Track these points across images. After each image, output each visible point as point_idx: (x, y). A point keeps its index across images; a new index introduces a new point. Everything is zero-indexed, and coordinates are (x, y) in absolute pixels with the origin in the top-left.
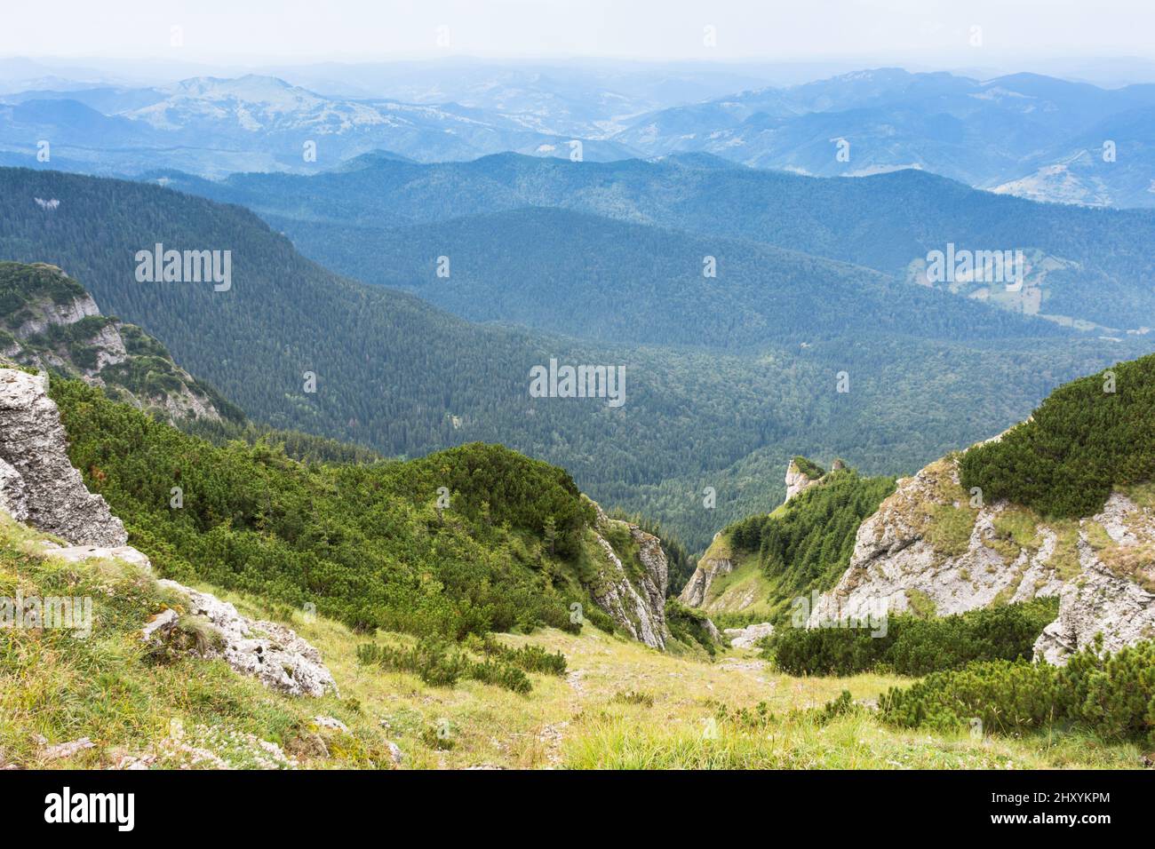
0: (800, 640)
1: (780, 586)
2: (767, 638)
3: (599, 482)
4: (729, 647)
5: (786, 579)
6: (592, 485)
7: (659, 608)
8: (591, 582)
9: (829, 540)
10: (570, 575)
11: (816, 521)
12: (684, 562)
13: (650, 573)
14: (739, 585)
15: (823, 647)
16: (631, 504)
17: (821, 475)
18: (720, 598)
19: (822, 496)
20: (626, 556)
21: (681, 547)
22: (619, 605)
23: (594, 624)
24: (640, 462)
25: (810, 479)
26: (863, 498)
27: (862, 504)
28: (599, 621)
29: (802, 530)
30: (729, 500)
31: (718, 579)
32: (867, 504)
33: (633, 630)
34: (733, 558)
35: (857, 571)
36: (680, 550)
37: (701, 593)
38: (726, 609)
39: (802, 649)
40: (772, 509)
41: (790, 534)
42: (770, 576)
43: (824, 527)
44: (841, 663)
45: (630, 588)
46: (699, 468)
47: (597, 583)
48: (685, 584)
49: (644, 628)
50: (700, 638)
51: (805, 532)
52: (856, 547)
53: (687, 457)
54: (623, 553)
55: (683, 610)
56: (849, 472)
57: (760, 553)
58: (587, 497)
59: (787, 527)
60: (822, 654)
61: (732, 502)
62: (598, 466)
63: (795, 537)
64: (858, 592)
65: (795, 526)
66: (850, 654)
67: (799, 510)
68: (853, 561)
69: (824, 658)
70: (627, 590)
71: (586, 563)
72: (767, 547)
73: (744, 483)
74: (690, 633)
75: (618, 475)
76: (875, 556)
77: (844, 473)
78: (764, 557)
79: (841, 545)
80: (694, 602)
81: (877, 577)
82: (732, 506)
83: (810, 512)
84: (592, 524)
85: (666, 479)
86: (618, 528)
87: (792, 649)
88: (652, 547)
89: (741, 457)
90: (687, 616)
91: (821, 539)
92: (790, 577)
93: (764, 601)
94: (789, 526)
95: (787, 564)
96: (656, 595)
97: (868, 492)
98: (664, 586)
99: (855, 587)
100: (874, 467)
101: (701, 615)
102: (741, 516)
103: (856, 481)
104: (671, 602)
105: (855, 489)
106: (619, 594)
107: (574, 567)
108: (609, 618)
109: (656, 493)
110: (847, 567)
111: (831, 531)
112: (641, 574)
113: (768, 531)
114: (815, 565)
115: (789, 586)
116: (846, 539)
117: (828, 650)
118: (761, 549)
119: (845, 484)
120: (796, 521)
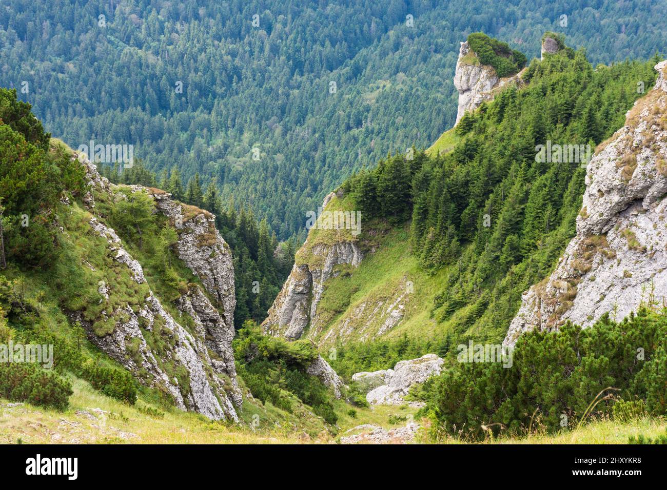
0: (480, 374)
1: (452, 283)
2: (432, 382)
3: (91, 113)
4: (361, 405)
5: (463, 270)
6: (76, 120)
7: (222, 347)
8: (84, 309)
9: (540, 189)
10: (42, 300)
11: (514, 156)
12: (270, 255)
13: (200, 282)
14: (375, 288)
15: (521, 384)
16: (159, 151)
17: (521, 67)
18: (341, 317)
19: (524, 107)
20: (150, 253)
21: (262, 226)
22: (144, 346)
23: (96, 387)
24: (169, 68)
25: (500, 76)
26: (599, 103)
27: (599, 115)
28: (106, 382)
29: (489, 174)
30: (349, 128)
31: (336, 282)
32: (607, 114)
33: (176, 392)
34: (362, 240)
35: (588, 241)
36: (261, 232)
37: (306, 310)
38: (355, 335)
39: (483, 391)
40: (431, 139)
41: (466, 184)
42: (432, 267)
43: (529, 166)
44: (553, 409)
45: (162, 313)
46: (287, 70)
47: (97, 309)
48: (274, 296)
49: (195, 386)
50: (307, 394)
51: (494, 179)
52: (585, 197)
53: (262, 50)
54: (144, 247)
55: (271, 345)
56: (571, 56)
57: (413, 226)
58: (62, 143)
59: (460, 172)
60: (519, 395)
61: (355, 131)
62: (86, 82)
63: (476, 189)
64: (593, 280)
65: (475, 168)
66: (570, 390)
67: (482, 137)
68: (580, 224)
69: (524, 402)
70: (156, 317)
71: (72, 272)
72: (424, 213)
73: (376, 94)
74: (287, 387)
75: (128, 97)
76: (621, 211)
77: (564, 58)
78: (421, 233)
79: (561, 196)
80: (293, 329)
81: (625, 248)
82: (356, 140)
83: (502, 139)
84: (79, 197)
85: (223, 96)
86: (131, 200)
87: (465, 393)
88: (200, 230)
89: (369, 42)
90: (280, 356)
91: (525, 188)
92: (471, 265)
93: (425, 314)
94: (464, 170)
95: (464, 241)
96: (214, 321)
97: (608, 92)
98: (230, 303)
99: (586, 272)
100: (618, 44)
101: (306, 352)
102: (374, 157)
103: (585, 74)
104: (247, 334)
105: (584, 88)
106: (143, 326)
107: (48, 284)
108: (124, 373)
109: (207, 125)
110: (572, 237)
111: (543, 172)
112: (183, 284)
113: (426, 181)
114: (515, 238)
115: (470, 281)
116: (571, 185)
117: (530, 387)
118: (415, 217)
119: (565, 80)
120: (477, 157)
